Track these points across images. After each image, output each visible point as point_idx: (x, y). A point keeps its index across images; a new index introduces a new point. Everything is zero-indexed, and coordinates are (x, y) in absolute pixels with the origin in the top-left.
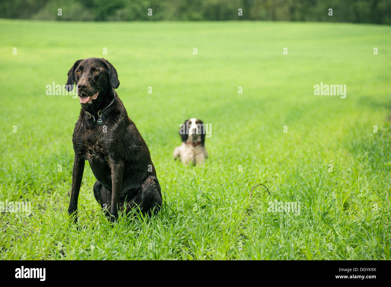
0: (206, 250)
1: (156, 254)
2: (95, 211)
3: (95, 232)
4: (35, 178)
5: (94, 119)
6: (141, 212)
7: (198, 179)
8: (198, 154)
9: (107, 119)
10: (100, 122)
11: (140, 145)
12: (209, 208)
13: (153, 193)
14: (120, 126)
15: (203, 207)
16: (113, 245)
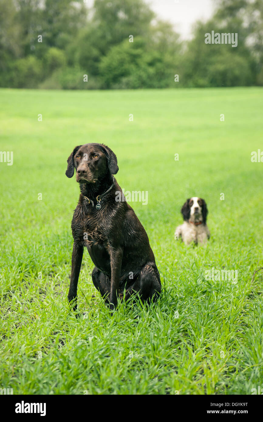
0: (206, 340)
1: (155, 344)
2: (95, 296)
3: (94, 319)
4: (36, 260)
5: (93, 205)
6: (140, 299)
7: (199, 261)
8: (200, 234)
9: (105, 204)
10: (99, 207)
11: (139, 231)
12: (209, 294)
13: (152, 280)
14: (119, 212)
15: (204, 293)
16: (111, 335)
